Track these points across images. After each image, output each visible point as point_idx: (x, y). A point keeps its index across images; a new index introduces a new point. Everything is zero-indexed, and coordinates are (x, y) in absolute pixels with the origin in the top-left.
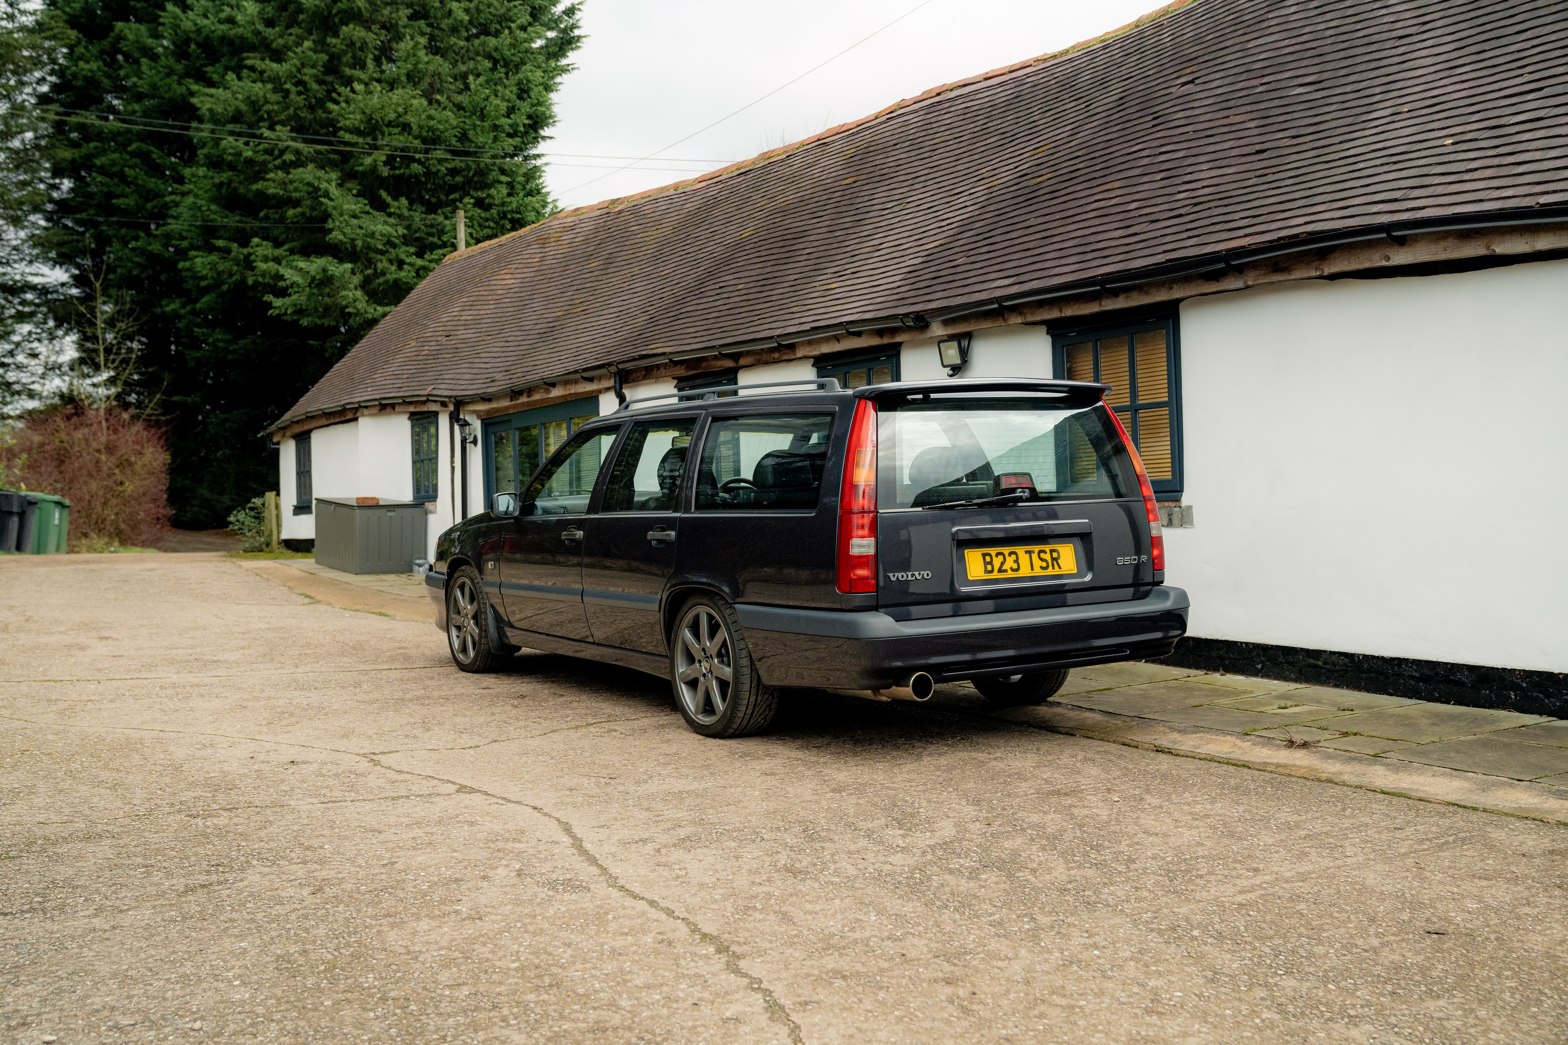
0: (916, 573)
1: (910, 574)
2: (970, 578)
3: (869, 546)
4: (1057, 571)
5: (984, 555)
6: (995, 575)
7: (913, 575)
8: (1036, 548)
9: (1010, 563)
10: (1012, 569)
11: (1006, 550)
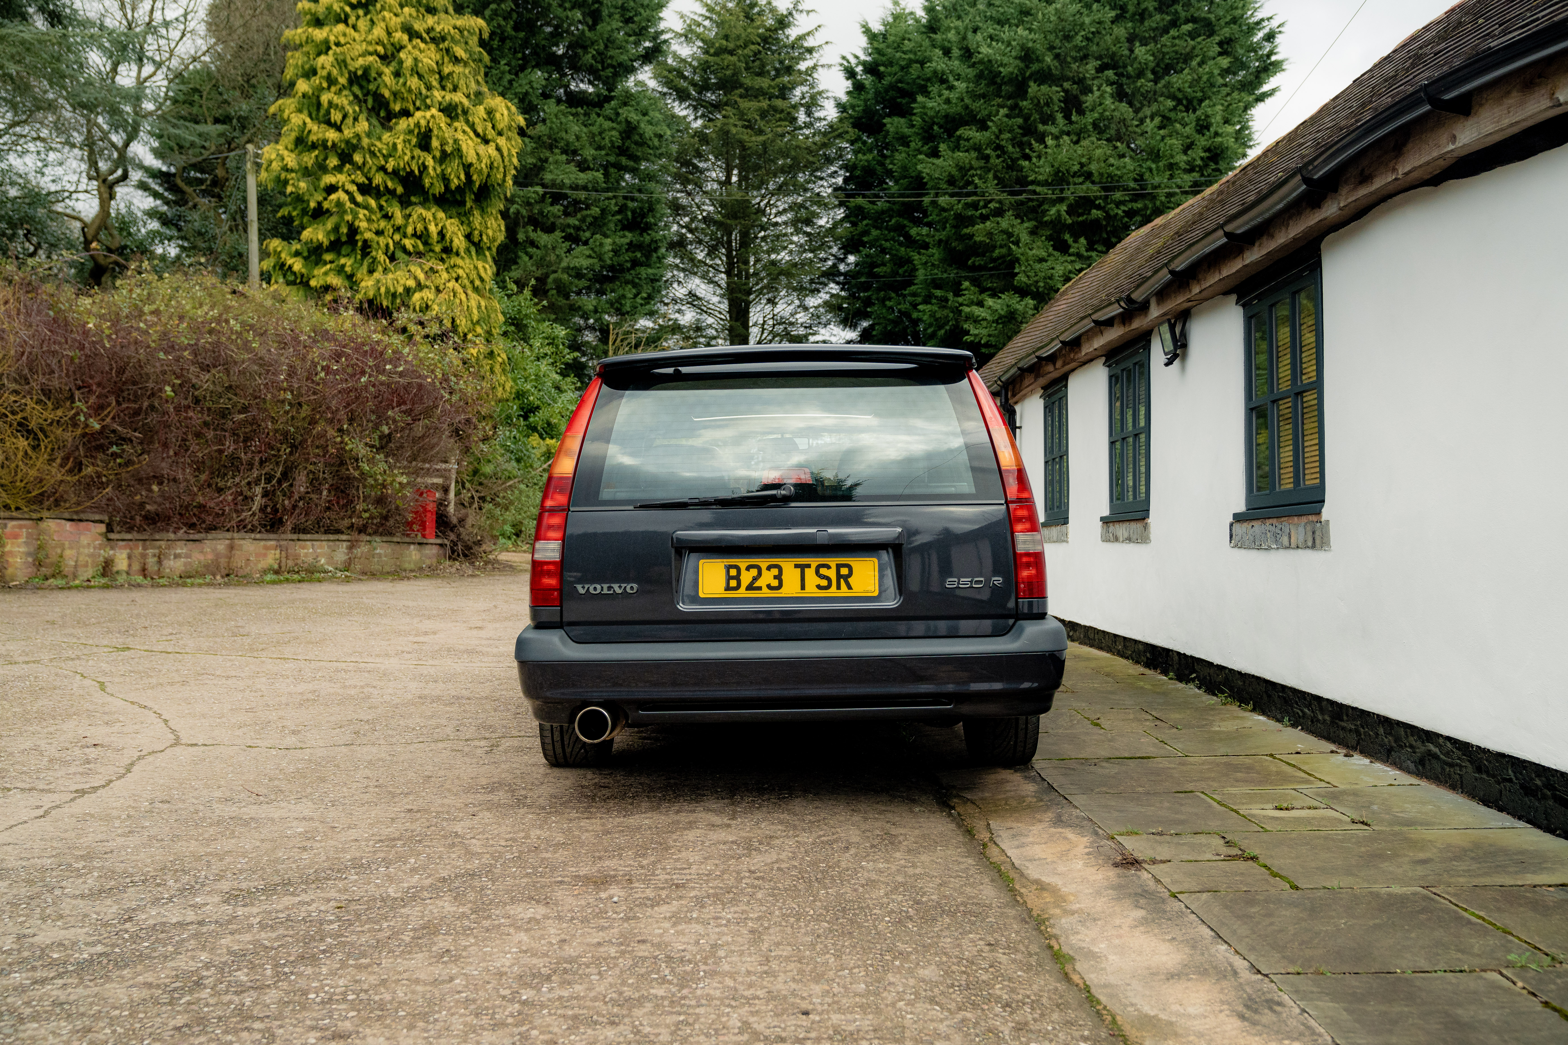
0: (616, 586)
1: (605, 586)
2: (701, 595)
4: (844, 592)
5: (728, 568)
6: (742, 593)
7: (609, 588)
8: (814, 562)
9: (768, 578)
10: (769, 587)
11: (764, 563)
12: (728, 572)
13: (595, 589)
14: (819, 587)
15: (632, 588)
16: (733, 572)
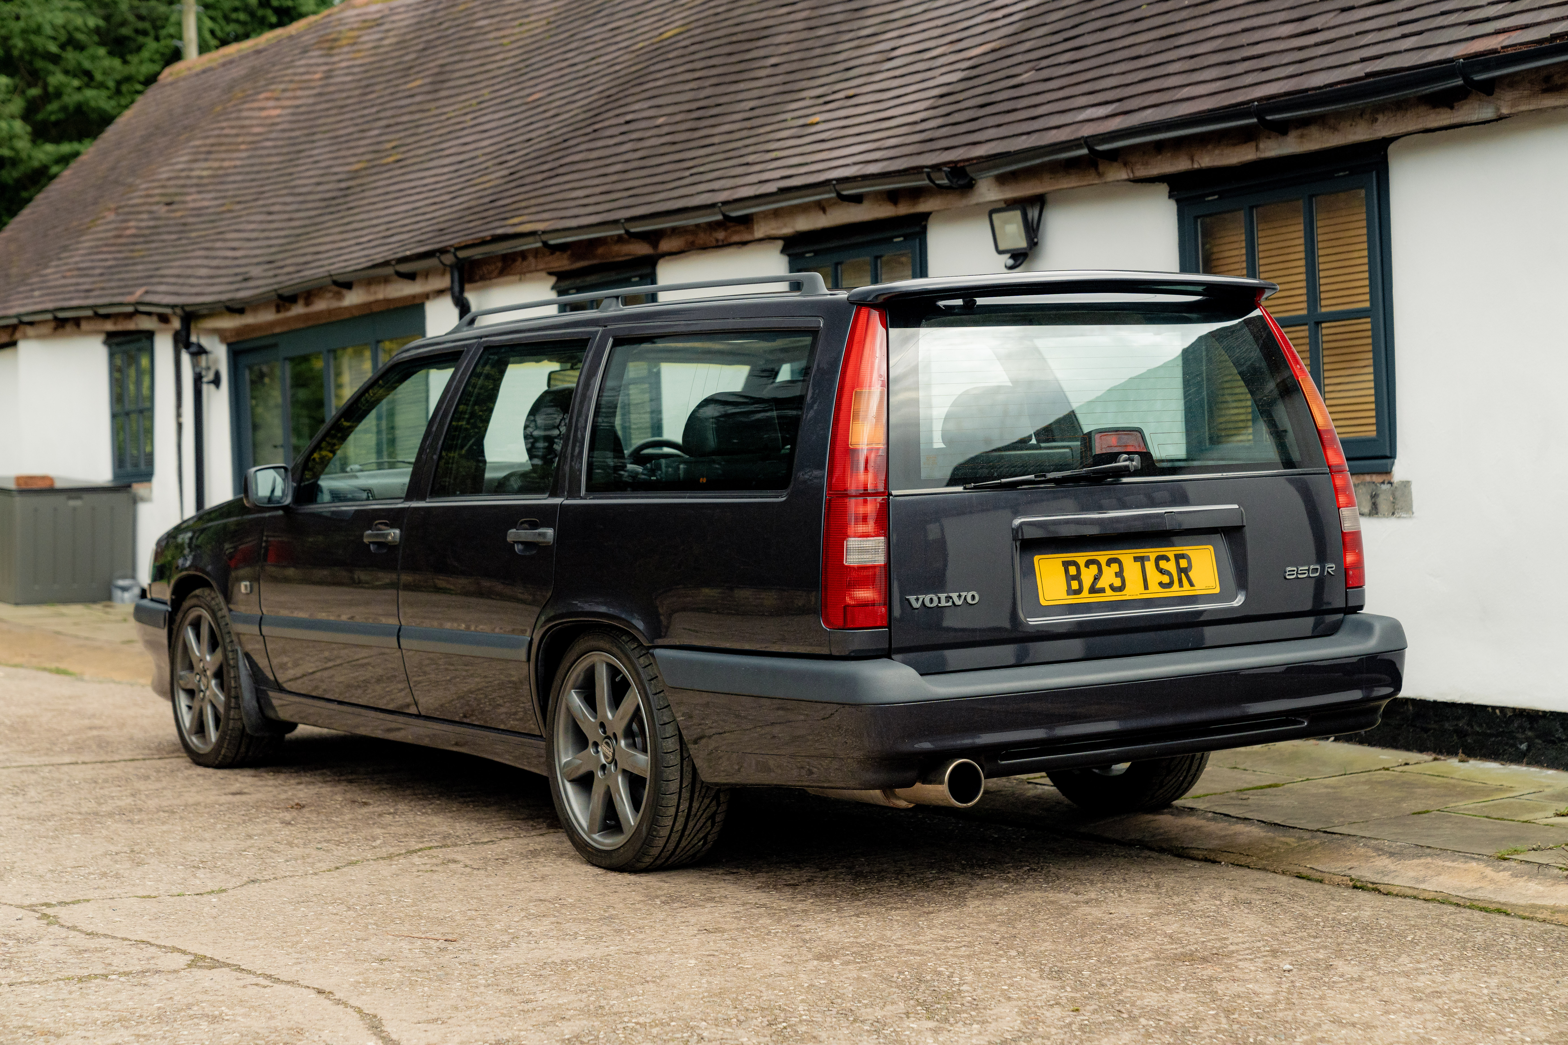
1: (943, 596)
3: (876, 551)
4: (1186, 591)
5: (1066, 564)
6: (1085, 597)
7: (949, 598)
9: (1109, 577)
10: (1112, 587)
11: (1102, 557)
12: (1067, 571)
13: (931, 600)
14: (1161, 584)
15: (973, 597)
16: (1073, 570)
